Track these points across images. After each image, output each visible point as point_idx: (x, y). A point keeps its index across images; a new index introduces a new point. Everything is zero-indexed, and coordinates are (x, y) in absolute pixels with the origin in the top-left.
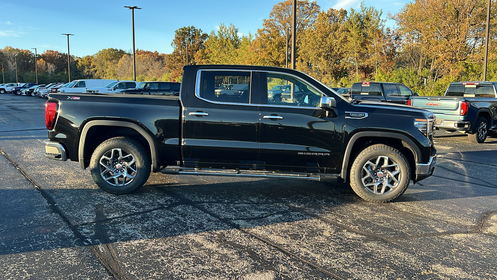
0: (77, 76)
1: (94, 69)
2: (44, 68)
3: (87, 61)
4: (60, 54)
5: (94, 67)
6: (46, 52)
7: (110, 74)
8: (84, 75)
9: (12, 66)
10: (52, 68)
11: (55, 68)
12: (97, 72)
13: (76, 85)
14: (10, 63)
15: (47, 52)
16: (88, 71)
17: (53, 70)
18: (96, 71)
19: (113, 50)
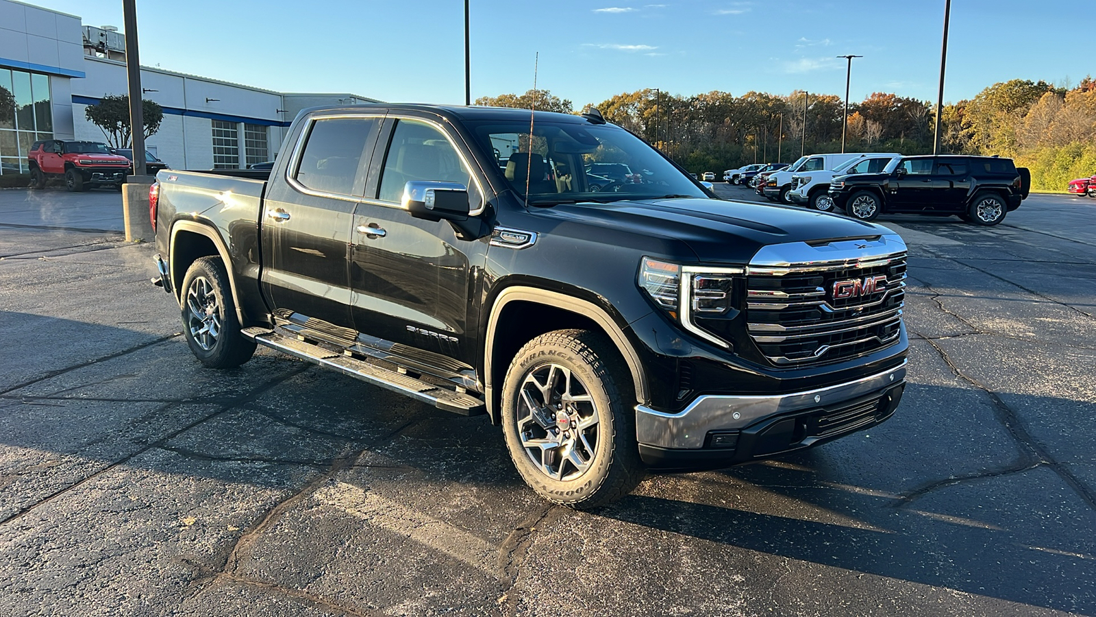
0: (928, 147)
1: (967, 130)
2: (858, 133)
3: (954, 113)
4: (899, 100)
5: (970, 126)
6: (870, 98)
7: (1001, 143)
8: (944, 144)
9: (797, 129)
10: (876, 132)
11: (882, 131)
12: (975, 138)
13: (802, 167)
14: (793, 124)
15: (872, 97)
16: (953, 136)
17: (877, 135)
18: (970, 136)
19: (1019, 84)
